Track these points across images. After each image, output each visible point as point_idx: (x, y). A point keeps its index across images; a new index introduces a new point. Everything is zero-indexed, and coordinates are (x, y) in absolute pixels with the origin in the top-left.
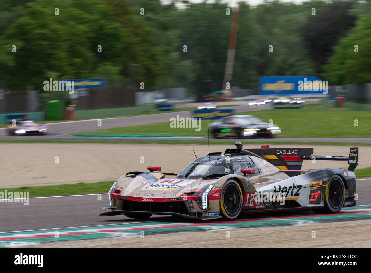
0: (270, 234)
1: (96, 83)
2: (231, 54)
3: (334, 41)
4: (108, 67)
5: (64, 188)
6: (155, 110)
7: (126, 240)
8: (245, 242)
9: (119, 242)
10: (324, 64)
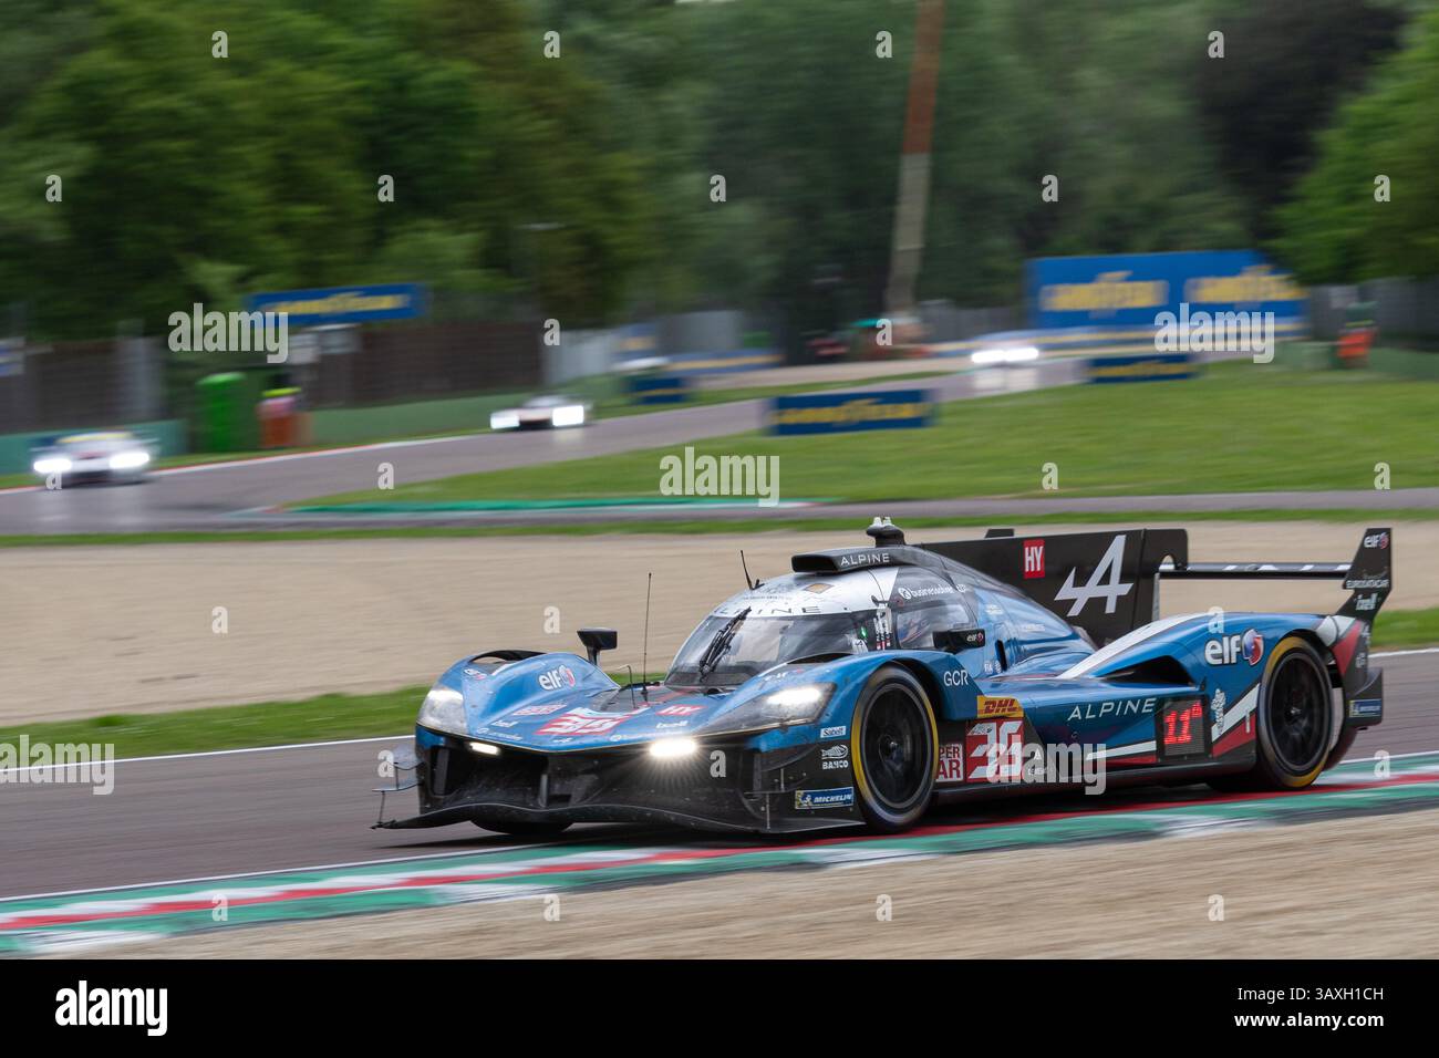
0: (1075, 874)
1: (386, 303)
2: (914, 173)
3: (1316, 113)
4: (432, 238)
5: (262, 717)
6: (621, 401)
7: (508, 915)
8: (975, 907)
9: (480, 920)
10: (1282, 200)
